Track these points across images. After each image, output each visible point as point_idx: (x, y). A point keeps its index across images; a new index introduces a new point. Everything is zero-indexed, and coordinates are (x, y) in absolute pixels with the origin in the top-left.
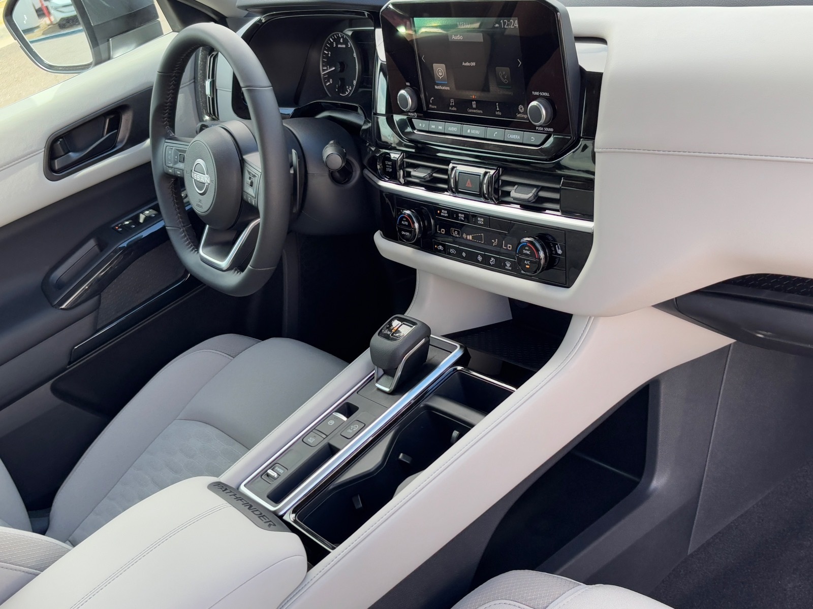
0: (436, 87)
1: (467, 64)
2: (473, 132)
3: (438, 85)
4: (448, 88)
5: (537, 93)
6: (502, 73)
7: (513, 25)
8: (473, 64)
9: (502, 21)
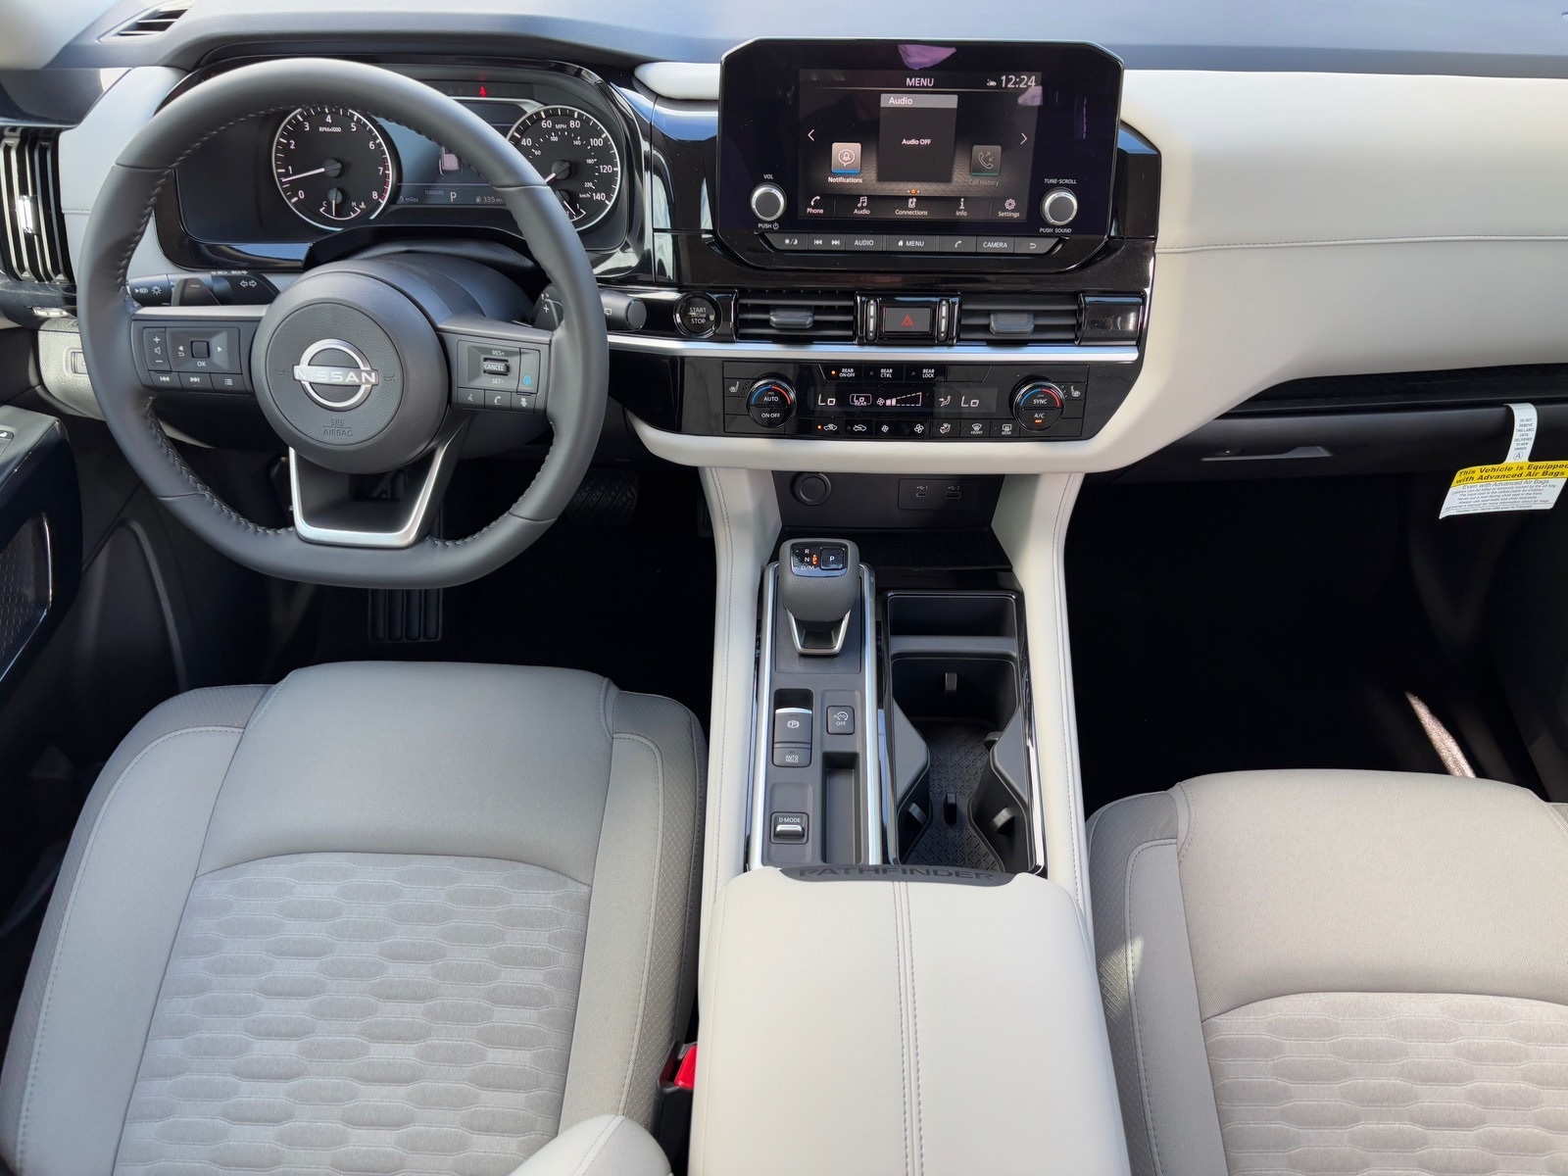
0: (831, 180)
1: (914, 142)
2: (910, 244)
3: (835, 175)
4: (861, 181)
5: (1054, 181)
6: (985, 154)
7: (1026, 84)
8: (927, 142)
9: (1004, 78)
